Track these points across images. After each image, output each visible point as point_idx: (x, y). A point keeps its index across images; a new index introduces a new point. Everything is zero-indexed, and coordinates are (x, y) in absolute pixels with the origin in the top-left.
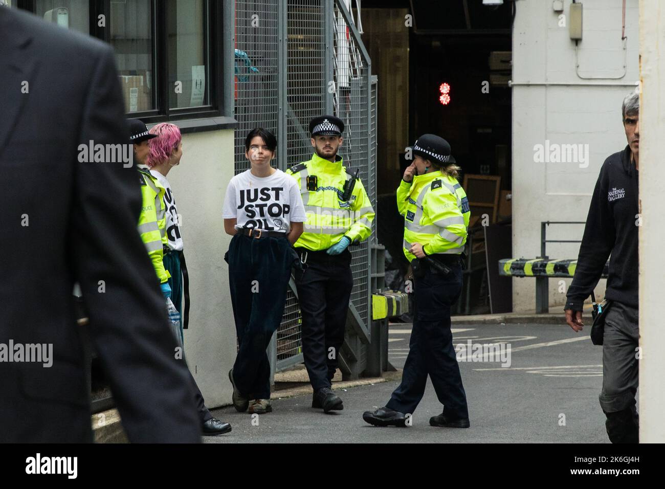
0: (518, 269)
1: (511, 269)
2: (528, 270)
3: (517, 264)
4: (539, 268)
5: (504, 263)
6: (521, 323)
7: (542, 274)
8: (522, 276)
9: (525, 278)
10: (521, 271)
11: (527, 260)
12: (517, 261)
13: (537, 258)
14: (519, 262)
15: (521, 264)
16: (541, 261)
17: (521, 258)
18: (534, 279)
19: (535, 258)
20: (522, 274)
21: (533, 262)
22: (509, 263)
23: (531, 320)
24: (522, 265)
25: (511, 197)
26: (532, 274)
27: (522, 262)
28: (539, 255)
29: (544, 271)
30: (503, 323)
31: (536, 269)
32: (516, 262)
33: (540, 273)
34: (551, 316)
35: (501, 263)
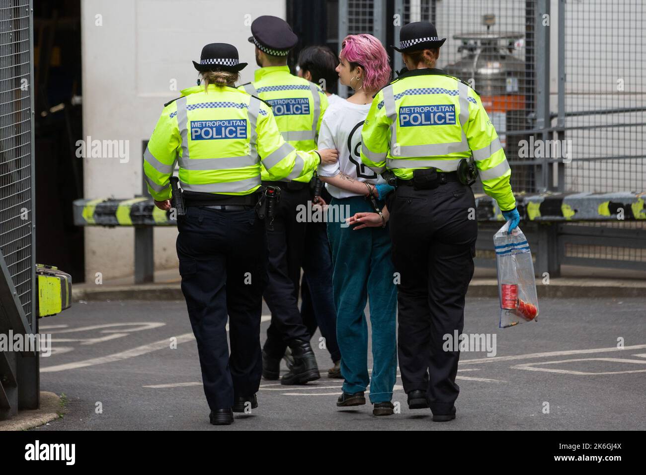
0: (106, 214)
1: (96, 216)
2: (123, 216)
3: (105, 207)
4: (141, 212)
5: (83, 207)
6: (112, 300)
7: (147, 221)
8: (112, 226)
9: (118, 229)
10: (112, 218)
11: (120, 201)
12: (104, 202)
13: (136, 196)
14: (109, 204)
15: (111, 206)
16: (144, 201)
17: (110, 197)
18: (131, 231)
19: (132, 196)
20: (113, 222)
21: (131, 202)
22: (91, 206)
23: (129, 295)
24: (114, 209)
25: (81, 100)
26: (129, 221)
27: (112, 204)
28: (139, 191)
29: (151, 217)
30: (84, 300)
31: (137, 214)
32: (103, 204)
33: (143, 220)
34: (161, 287)
35: (77, 206)
